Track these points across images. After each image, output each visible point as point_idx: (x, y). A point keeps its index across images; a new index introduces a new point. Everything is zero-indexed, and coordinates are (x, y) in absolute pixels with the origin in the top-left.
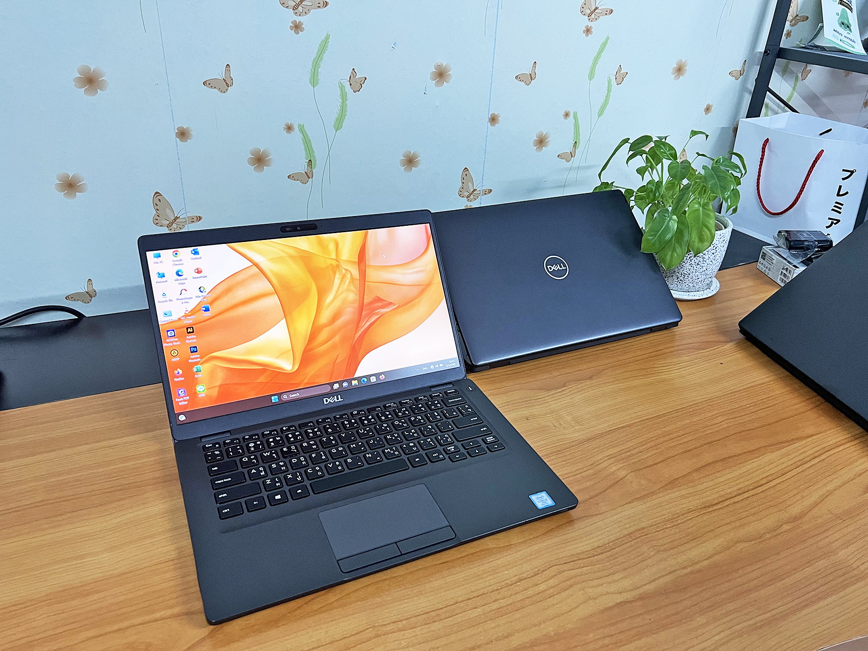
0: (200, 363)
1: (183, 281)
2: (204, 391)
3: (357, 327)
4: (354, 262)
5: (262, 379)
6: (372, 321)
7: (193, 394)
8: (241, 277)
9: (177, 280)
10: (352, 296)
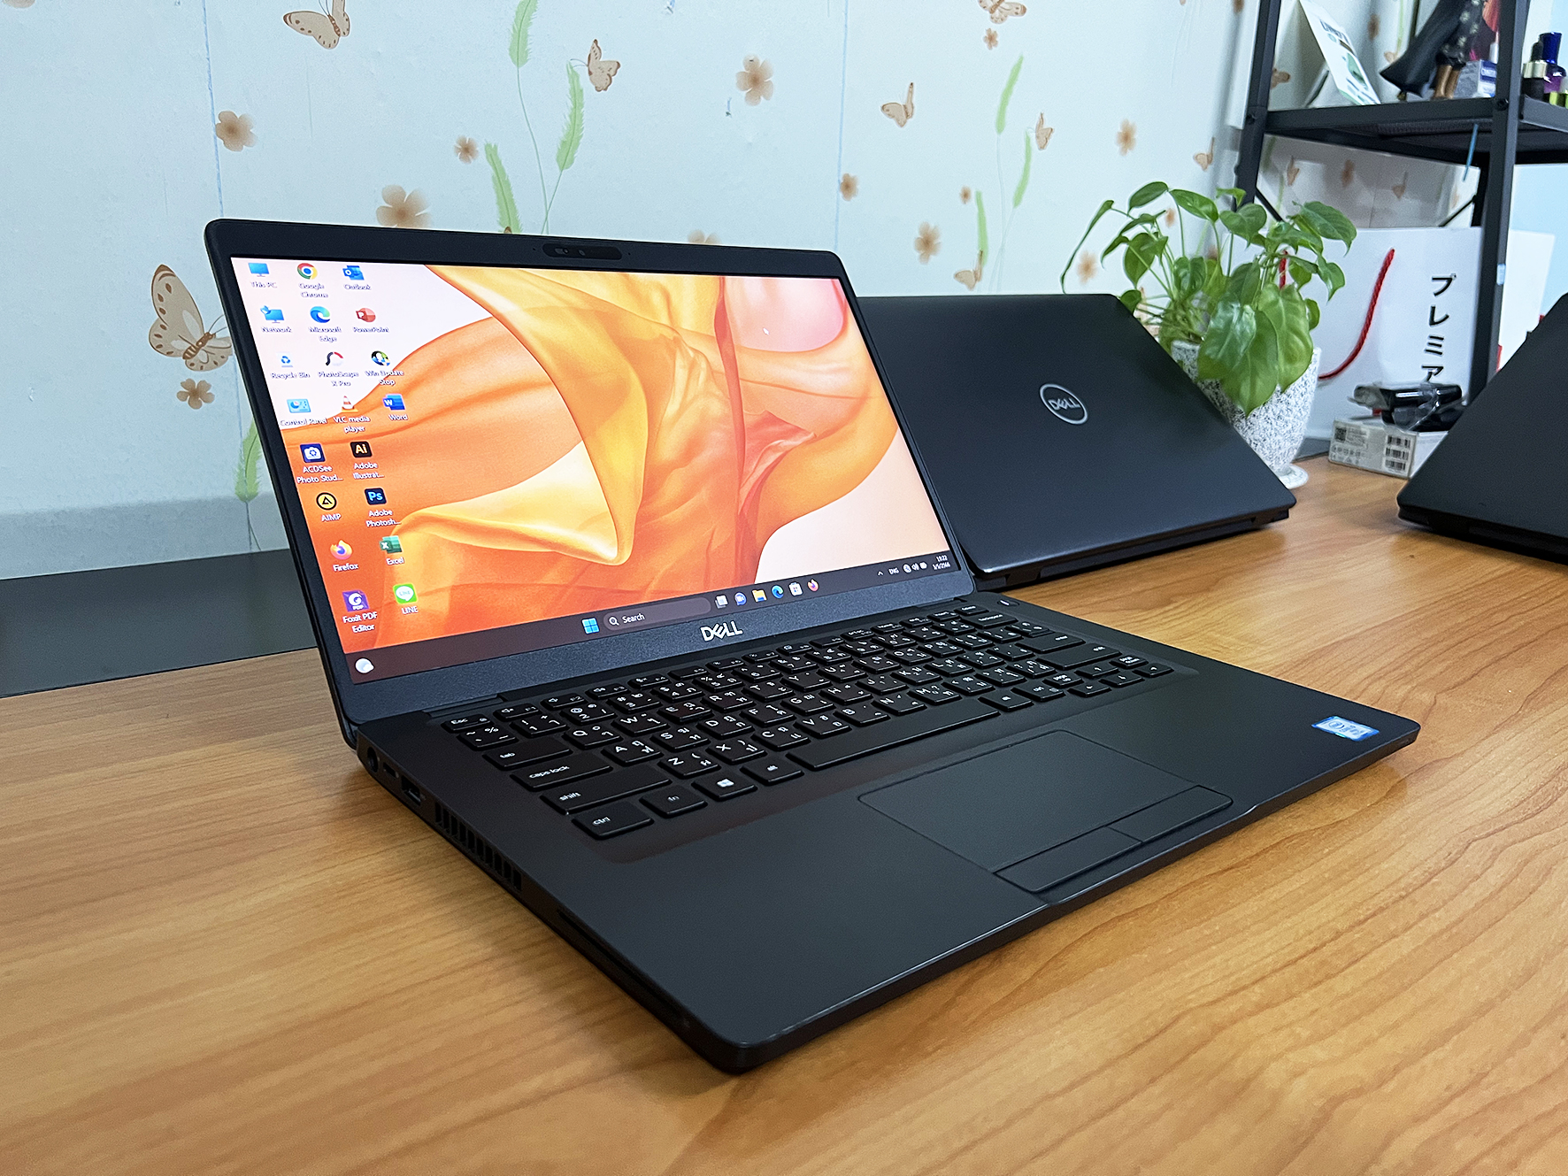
0: (394, 532)
1: (330, 335)
2: (413, 599)
3: (741, 475)
4: (709, 337)
5: (552, 577)
6: (768, 464)
7: (386, 606)
8: (468, 340)
9: (315, 330)
10: (717, 407)
